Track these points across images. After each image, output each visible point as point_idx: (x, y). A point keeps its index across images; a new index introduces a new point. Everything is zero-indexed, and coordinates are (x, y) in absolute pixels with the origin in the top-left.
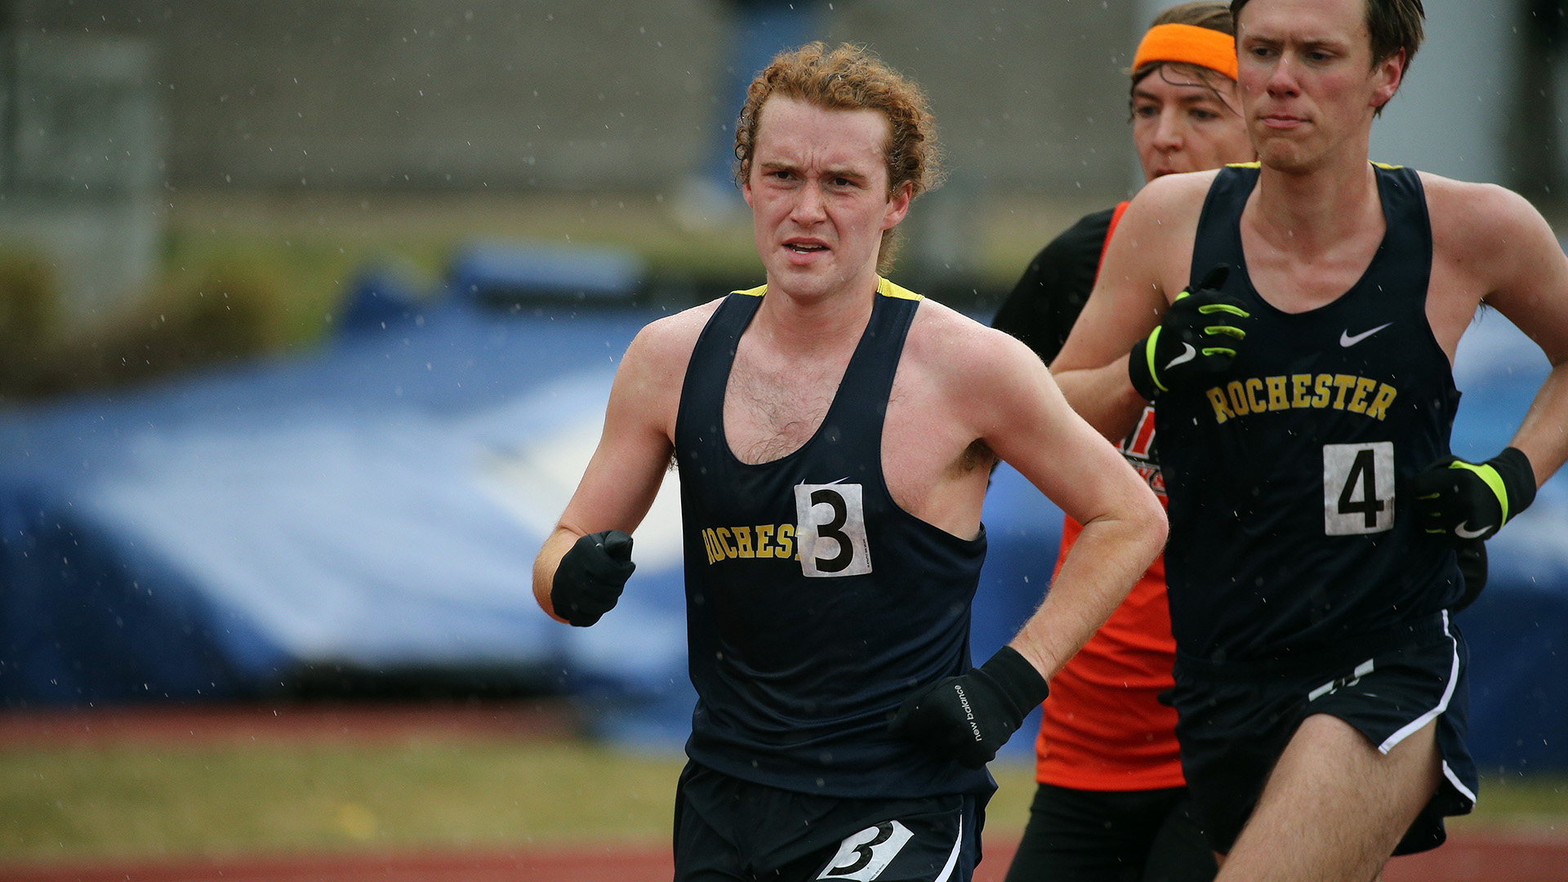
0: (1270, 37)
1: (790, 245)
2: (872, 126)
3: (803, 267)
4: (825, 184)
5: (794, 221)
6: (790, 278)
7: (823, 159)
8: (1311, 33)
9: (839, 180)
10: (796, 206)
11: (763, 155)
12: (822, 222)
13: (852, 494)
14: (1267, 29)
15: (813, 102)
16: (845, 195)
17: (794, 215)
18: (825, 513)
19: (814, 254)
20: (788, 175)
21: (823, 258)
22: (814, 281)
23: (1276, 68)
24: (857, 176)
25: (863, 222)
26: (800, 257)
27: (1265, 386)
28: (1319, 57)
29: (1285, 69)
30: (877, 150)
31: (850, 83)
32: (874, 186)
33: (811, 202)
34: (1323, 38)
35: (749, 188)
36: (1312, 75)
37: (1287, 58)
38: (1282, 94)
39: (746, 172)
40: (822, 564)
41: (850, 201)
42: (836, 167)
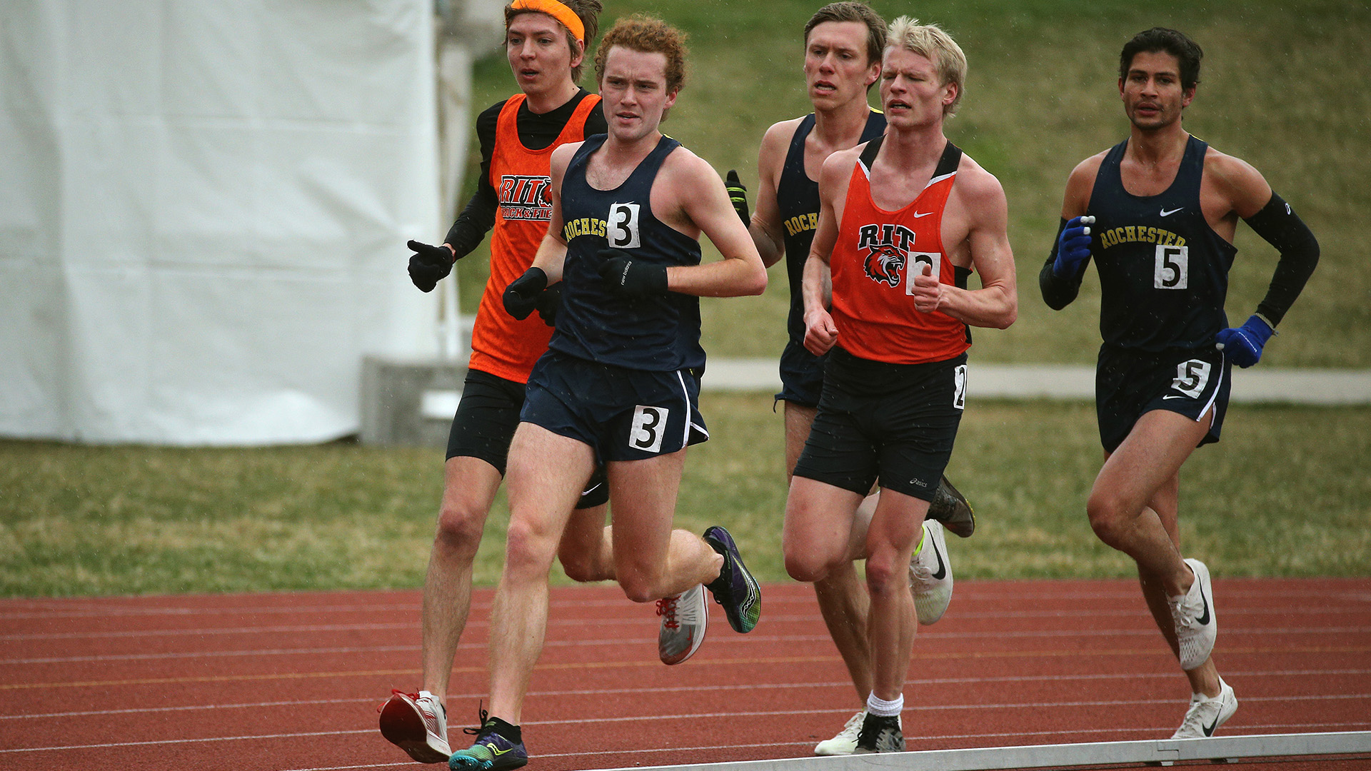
0: (823, 45)
1: (621, 115)
2: (659, 60)
3: (628, 125)
4: (637, 87)
5: (622, 104)
6: (620, 130)
7: (637, 74)
8: (843, 45)
9: (643, 85)
10: (623, 97)
11: (607, 73)
12: (634, 105)
13: (635, 209)
14: (823, 42)
15: (633, 48)
16: (647, 92)
17: (622, 101)
18: (622, 217)
19: (632, 119)
20: (619, 82)
21: (636, 121)
22: (633, 131)
23: (823, 60)
24: (653, 83)
25: (656, 104)
26: (625, 120)
27: (808, 218)
28: (845, 57)
29: (828, 60)
30: (662, 71)
31: (648, 38)
32: (660, 87)
33: (630, 96)
34: (848, 47)
35: (601, 89)
36: (840, 65)
37: (830, 55)
38: (826, 72)
39: (600, 81)
40: (617, 242)
41: (649, 95)
42: (642, 79)
